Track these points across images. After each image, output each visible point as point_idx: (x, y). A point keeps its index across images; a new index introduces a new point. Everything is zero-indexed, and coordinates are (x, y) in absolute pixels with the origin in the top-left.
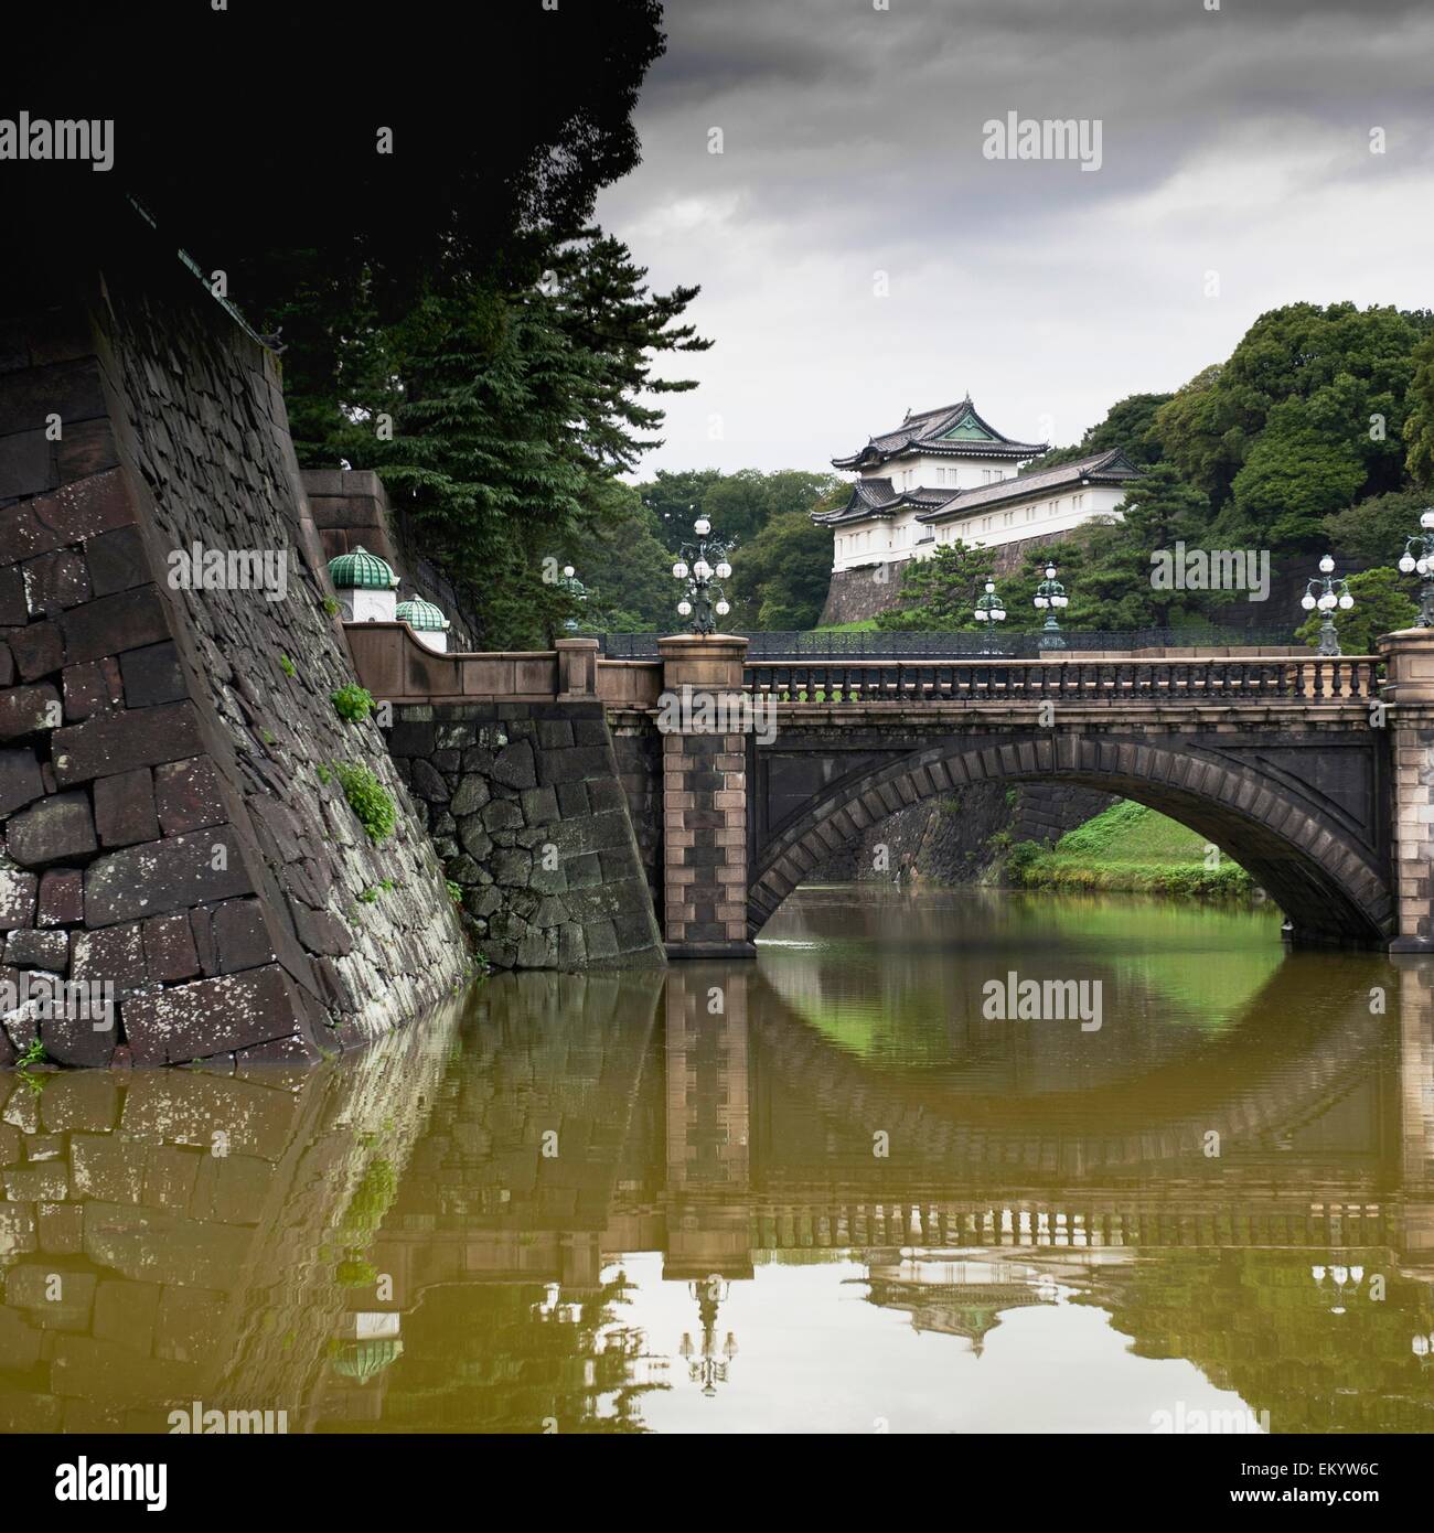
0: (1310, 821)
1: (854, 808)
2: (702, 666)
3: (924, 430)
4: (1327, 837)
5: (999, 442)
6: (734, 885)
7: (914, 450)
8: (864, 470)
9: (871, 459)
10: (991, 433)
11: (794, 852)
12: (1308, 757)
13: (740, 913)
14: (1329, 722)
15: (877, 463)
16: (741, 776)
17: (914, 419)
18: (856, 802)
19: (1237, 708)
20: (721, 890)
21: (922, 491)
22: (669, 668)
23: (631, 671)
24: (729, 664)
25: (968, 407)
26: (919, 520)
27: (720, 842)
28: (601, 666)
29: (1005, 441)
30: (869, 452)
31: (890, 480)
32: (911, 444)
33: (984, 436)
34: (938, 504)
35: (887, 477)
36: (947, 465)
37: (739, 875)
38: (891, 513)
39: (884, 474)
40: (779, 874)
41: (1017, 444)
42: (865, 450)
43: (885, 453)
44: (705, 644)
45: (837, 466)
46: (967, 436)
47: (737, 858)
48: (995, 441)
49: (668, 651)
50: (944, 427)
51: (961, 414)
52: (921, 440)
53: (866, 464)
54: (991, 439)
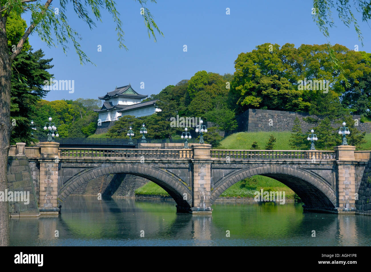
0: (177, 183)
1: (81, 179)
2: (49, 148)
3: (120, 91)
4: (180, 186)
5: (137, 94)
6: (55, 195)
7: (117, 96)
8: (106, 100)
9: (107, 98)
10: (135, 92)
11: (68, 188)
12: (177, 170)
13: (56, 201)
14: (181, 163)
15: (109, 98)
16: (57, 172)
17: (118, 88)
18: (82, 178)
19: (162, 160)
20: (52, 196)
21: (119, 105)
22: (42, 149)
23: (34, 149)
24: (55, 148)
25: (130, 86)
26: (118, 112)
27: (52, 186)
28: (26, 148)
30: (107, 96)
31: (112, 102)
32: (116, 94)
34: (122, 108)
36: (125, 99)
37: (56, 193)
38: (111, 110)
39: (111, 101)
40: (65, 193)
41: (141, 95)
42: (106, 95)
43: (110, 96)
44: (50, 144)
45: (99, 99)
46: (129, 93)
47: (55, 189)
48: (136, 94)
49: (42, 145)
50: (124, 91)
51: (128, 88)
52: (119, 93)
53: (106, 98)
54: (135, 94)
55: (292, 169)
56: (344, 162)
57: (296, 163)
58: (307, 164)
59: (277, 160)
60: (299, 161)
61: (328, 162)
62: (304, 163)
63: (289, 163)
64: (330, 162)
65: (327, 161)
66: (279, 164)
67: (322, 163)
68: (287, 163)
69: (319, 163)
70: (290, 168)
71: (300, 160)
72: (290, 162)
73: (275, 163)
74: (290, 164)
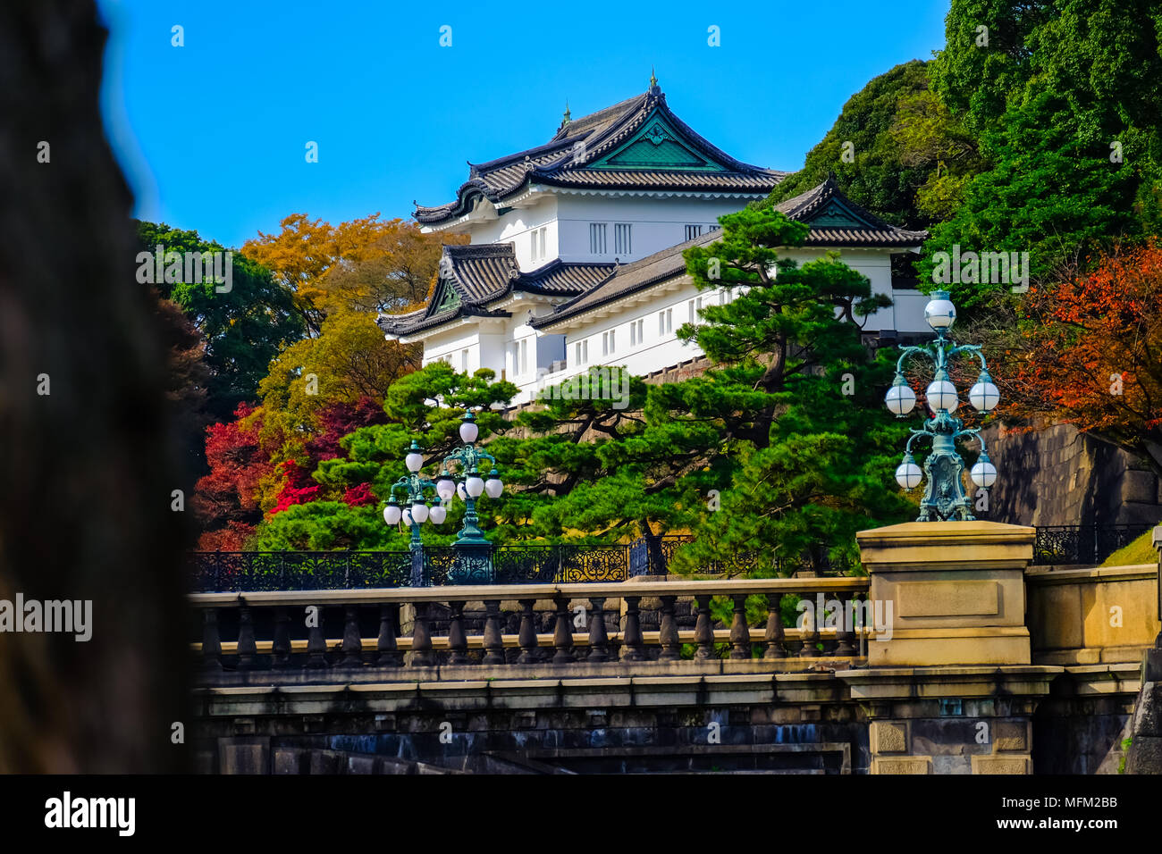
5: (720, 169)
7: (538, 189)
9: (475, 209)
15: (486, 216)
21: (557, 267)
25: (657, 104)
26: (536, 327)
29: (732, 168)
30: (467, 198)
31: (509, 248)
32: (531, 178)
33: (691, 160)
34: (574, 293)
35: (507, 242)
36: (611, 216)
38: (502, 313)
39: (501, 236)
41: (754, 173)
43: (496, 197)
46: (654, 158)
48: (712, 167)
50: (604, 144)
51: (639, 116)
52: (559, 169)
53: (466, 217)
54: (703, 164)
55: (430, 764)
56: (919, 678)
57: (459, 702)
58: (580, 712)
59: (269, 689)
60: (489, 692)
61: (774, 684)
62: (547, 700)
63: (391, 705)
64: (792, 685)
65: (768, 678)
66: (298, 719)
67: (716, 699)
68: (375, 705)
69: (689, 699)
70: (407, 755)
71: (503, 677)
72: (405, 702)
73: (256, 709)
74: (401, 713)
